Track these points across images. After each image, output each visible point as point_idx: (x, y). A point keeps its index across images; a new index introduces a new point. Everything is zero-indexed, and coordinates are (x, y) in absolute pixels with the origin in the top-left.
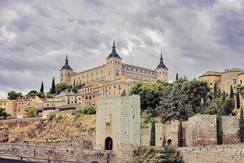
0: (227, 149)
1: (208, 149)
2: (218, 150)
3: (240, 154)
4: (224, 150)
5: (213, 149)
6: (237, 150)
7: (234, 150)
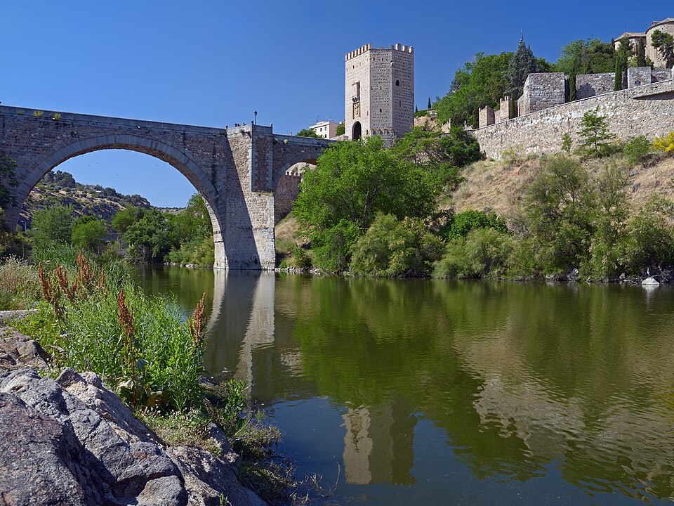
0: (548, 117)
1: (517, 124)
2: (534, 121)
3: (569, 122)
4: (542, 121)
5: (525, 122)
6: (563, 116)
7: (559, 117)
